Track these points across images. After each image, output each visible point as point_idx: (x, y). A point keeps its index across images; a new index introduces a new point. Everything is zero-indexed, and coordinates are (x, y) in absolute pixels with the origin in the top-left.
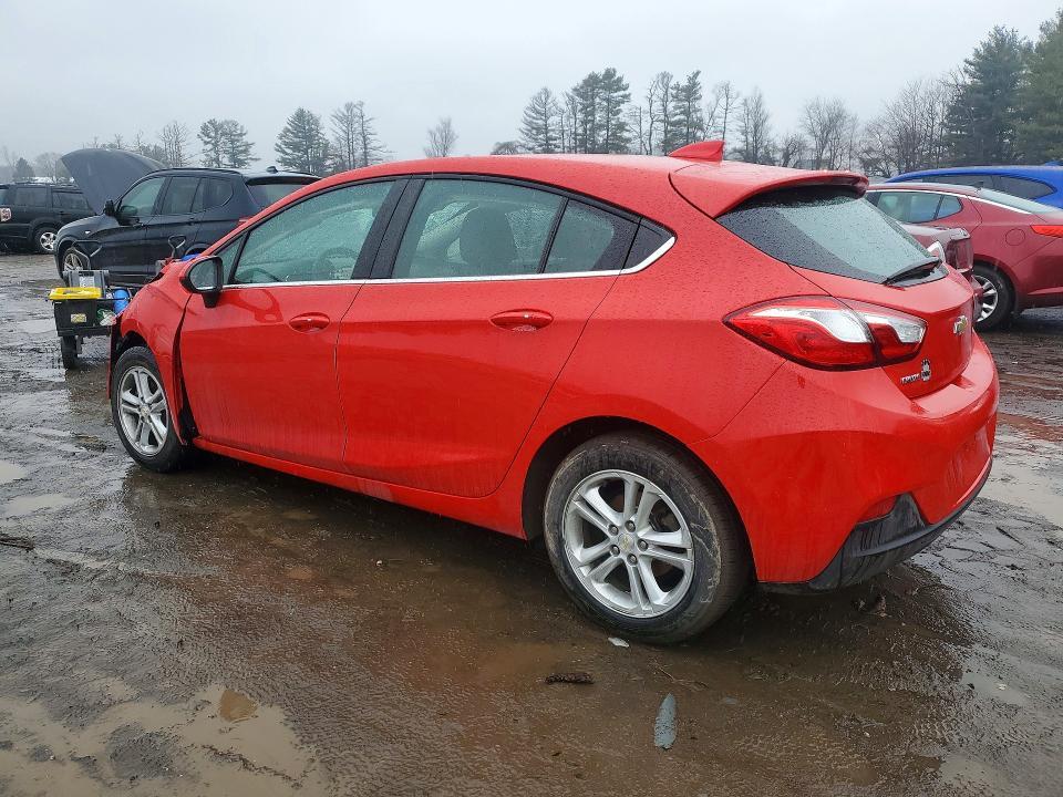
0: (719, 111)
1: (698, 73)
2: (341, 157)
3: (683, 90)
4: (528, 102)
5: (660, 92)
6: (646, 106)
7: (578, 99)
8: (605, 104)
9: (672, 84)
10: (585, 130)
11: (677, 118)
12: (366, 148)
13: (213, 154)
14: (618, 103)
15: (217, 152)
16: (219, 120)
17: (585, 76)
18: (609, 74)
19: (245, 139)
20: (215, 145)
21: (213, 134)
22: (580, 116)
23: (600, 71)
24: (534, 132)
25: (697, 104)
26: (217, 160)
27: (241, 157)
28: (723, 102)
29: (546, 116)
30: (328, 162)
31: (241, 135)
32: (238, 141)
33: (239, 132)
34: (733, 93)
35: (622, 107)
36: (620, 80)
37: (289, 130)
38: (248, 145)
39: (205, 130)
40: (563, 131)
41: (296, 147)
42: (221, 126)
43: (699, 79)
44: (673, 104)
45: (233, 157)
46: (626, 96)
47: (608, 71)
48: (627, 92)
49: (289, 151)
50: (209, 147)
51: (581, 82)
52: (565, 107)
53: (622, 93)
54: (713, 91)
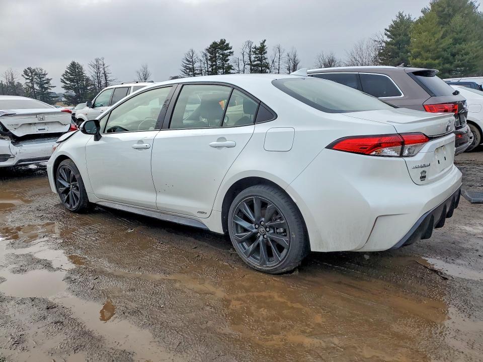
0: (276, 59)
1: (265, 40)
2: (94, 85)
3: (258, 49)
4: (183, 56)
5: (248, 51)
6: (241, 57)
7: (209, 55)
8: (221, 56)
9: (252, 46)
10: (212, 70)
11: (256, 63)
12: (106, 81)
13: (30, 85)
14: (227, 56)
15: (33, 84)
16: (33, 68)
17: (211, 43)
18: (223, 42)
19: (47, 77)
20: (32, 80)
21: (30, 75)
22: (209, 63)
23: (218, 41)
24: (188, 71)
25: (265, 56)
26: (33, 87)
27: (46, 86)
28: (278, 55)
29: (193, 63)
30: (89, 88)
31: (45, 75)
32: (43, 78)
33: (43, 73)
34: (282, 50)
35: (229, 57)
36: (228, 45)
37: (67, 72)
38: (48, 80)
39: (25, 72)
40: (201, 70)
41: (71, 80)
42: (35, 70)
43: (265, 44)
44: (254, 56)
45: (41, 86)
46: (231, 53)
47: (221, 40)
48: (231, 51)
49: (68, 82)
50: (28, 81)
51: (209, 46)
52: (202, 59)
53: (229, 51)
54: (273, 50)
